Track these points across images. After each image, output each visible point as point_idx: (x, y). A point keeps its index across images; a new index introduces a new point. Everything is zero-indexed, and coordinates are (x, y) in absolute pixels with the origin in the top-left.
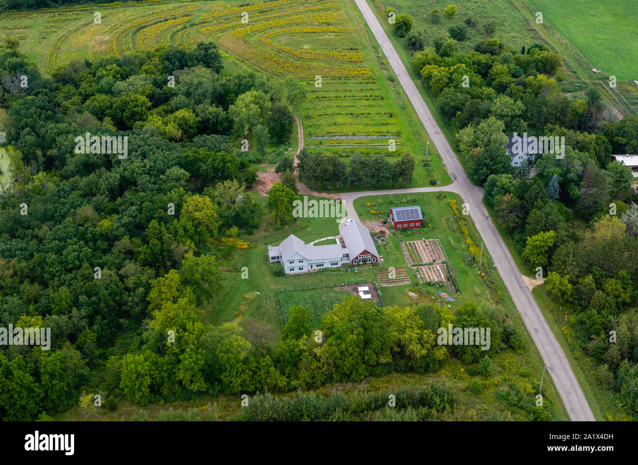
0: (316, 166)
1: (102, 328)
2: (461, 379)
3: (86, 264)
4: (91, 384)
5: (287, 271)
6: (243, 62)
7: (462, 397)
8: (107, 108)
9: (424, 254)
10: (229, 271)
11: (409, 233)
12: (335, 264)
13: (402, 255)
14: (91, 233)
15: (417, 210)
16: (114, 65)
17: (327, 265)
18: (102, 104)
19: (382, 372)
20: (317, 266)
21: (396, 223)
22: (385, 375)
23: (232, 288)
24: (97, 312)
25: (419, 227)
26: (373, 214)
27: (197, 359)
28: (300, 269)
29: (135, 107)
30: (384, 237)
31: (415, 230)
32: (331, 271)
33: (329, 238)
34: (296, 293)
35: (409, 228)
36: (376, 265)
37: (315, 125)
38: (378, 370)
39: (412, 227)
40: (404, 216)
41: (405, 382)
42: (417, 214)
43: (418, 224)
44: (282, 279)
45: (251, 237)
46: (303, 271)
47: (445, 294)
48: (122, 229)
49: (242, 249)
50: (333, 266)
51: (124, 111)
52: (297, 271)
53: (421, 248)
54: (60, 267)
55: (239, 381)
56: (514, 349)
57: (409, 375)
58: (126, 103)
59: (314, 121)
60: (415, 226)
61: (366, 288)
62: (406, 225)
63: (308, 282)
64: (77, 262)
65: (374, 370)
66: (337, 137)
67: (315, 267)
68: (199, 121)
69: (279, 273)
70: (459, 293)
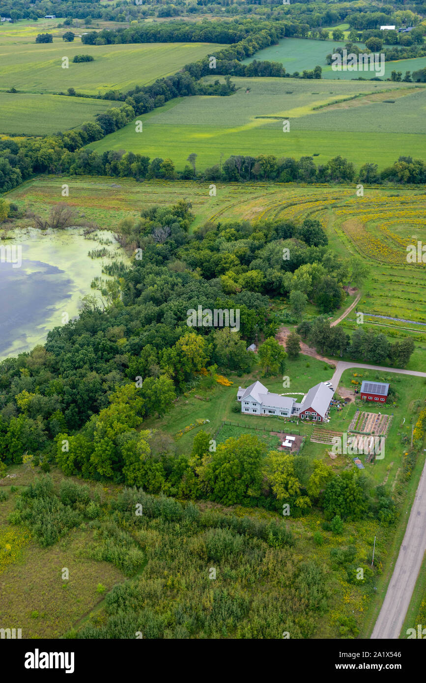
0: (320, 332)
1: (72, 414)
2: (313, 529)
3: (86, 366)
4: (45, 450)
5: (243, 410)
6: (350, 242)
7: (301, 544)
8: (206, 261)
9: (370, 426)
10: (201, 399)
11: (370, 405)
12: (284, 414)
13: (350, 421)
14: (103, 345)
15: (385, 386)
16: (233, 229)
17: (278, 413)
18: (202, 257)
19: (249, 503)
20: (270, 412)
21: (363, 394)
22: (252, 507)
23: (193, 412)
24: (74, 401)
25: (382, 402)
26: (353, 383)
27: (106, 450)
28: (254, 411)
29: (225, 263)
30: (346, 403)
31: (378, 404)
32: (279, 419)
33: (299, 394)
34: (237, 428)
35: (373, 401)
36: (319, 424)
37: (369, 303)
38: (246, 501)
39: (377, 401)
40: (370, 389)
41: (264, 517)
42: (384, 391)
43: (383, 400)
44: (237, 415)
45: (239, 379)
46: (256, 413)
47: (359, 461)
48: (128, 347)
49: (225, 386)
50: (283, 415)
51: (217, 265)
52: (251, 412)
53: (371, 420)
54: (70, 364)
55: (132, 475)
56: (380, 520)
57: (271, 513)
58: (220, 259)
59: (371, 300)
60: (379, 401)
61: (293, 438)
62: (371, 398)
63: (254, 422)
64: (81, 363)
65: (242, 500)
66: (379, 316)
67: (267, 413)
68: (264, 282)
69: (237, 410)
70: (373, 464)
